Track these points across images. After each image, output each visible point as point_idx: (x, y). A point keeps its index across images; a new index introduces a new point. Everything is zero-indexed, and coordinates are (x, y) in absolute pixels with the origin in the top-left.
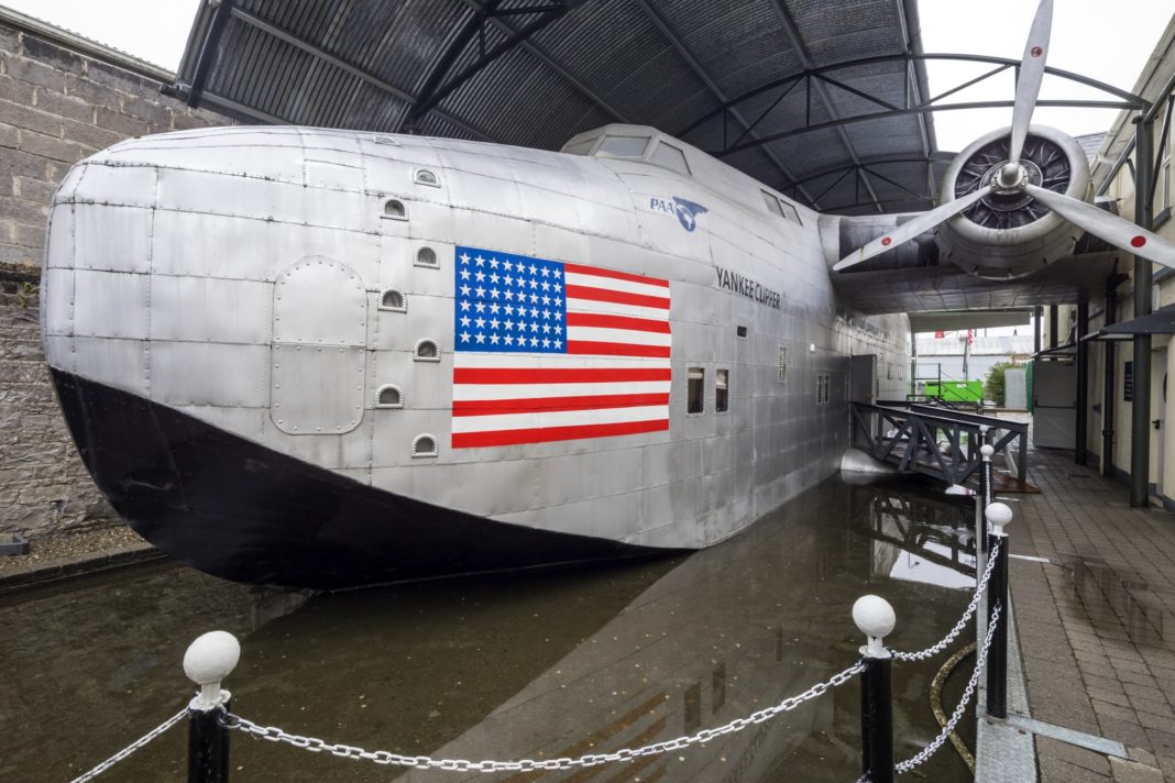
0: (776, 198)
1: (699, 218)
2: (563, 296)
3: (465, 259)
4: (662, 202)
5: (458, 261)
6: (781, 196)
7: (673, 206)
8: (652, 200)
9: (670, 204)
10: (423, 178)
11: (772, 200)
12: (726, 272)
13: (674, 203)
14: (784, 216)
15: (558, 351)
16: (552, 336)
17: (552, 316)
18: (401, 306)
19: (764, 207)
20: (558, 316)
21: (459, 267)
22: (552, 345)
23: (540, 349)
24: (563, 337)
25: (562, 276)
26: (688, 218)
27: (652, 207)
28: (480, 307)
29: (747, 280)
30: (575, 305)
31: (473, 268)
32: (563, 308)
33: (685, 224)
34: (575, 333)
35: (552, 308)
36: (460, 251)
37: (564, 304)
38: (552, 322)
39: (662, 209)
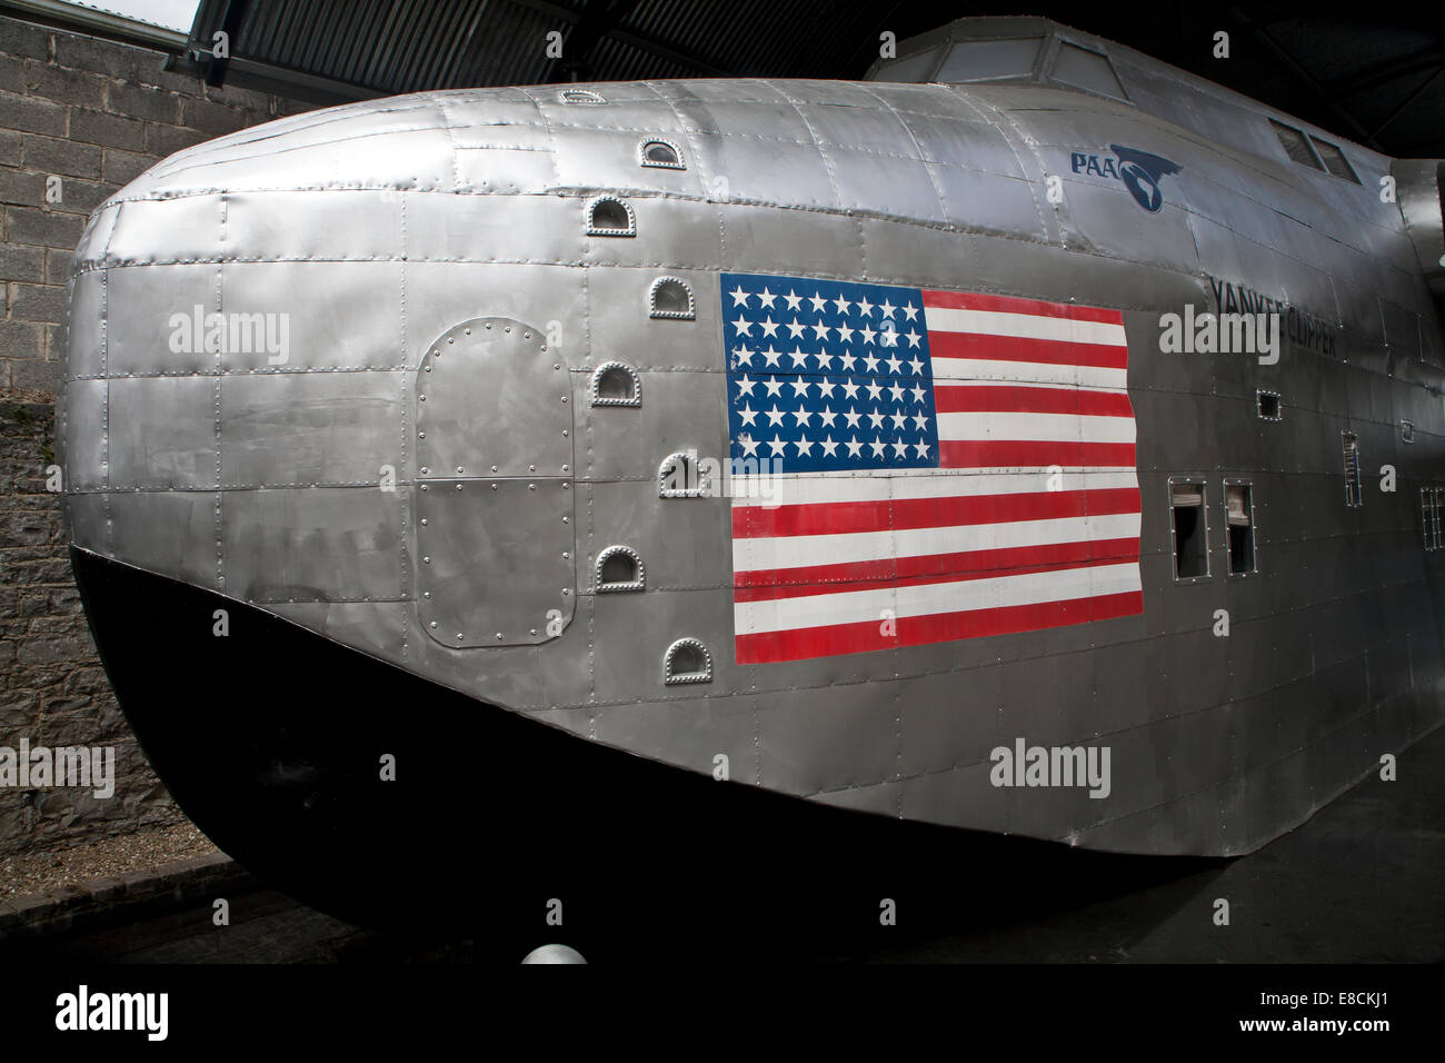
0: (1299, 133)
1: (1165, 182)
2: (925, 354)
3: (740, 297)
4: (1093, 159)
5: (727, 301)
6: (1309, 130)
7: (1115, 164)
8: (1074, 157)
9: (1109, 161)
10: (653, 155)
11: (1292, 138)
12: (1229, 285)
13: (1115, 159)
14: (1319, 167)
15: (922, 463)
16: (910, 435)
17: (908, 396)
18: (628, 393)
19: (1281, 154)
20: (919, 394)
21: (730, 312)
22: (911, 452)
23: (889, 461)
24: (930, 434)
25: (921, 315)
26: (1143, 184)
27: (1075, 170)
28: (773, 387)
29: (1269, 301)
30: (948, 371)
31: (755, 313)
32: (926, 378)
33: (1141, 197)
34: (954, 426)
35: (907, 380)
36: (728, 283)
37: (927, 369)
38: (908, 406)
39: (1093, 172)
